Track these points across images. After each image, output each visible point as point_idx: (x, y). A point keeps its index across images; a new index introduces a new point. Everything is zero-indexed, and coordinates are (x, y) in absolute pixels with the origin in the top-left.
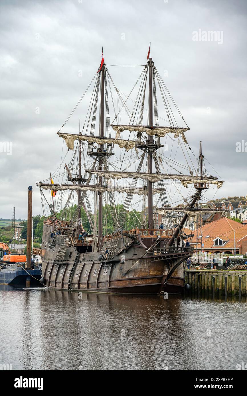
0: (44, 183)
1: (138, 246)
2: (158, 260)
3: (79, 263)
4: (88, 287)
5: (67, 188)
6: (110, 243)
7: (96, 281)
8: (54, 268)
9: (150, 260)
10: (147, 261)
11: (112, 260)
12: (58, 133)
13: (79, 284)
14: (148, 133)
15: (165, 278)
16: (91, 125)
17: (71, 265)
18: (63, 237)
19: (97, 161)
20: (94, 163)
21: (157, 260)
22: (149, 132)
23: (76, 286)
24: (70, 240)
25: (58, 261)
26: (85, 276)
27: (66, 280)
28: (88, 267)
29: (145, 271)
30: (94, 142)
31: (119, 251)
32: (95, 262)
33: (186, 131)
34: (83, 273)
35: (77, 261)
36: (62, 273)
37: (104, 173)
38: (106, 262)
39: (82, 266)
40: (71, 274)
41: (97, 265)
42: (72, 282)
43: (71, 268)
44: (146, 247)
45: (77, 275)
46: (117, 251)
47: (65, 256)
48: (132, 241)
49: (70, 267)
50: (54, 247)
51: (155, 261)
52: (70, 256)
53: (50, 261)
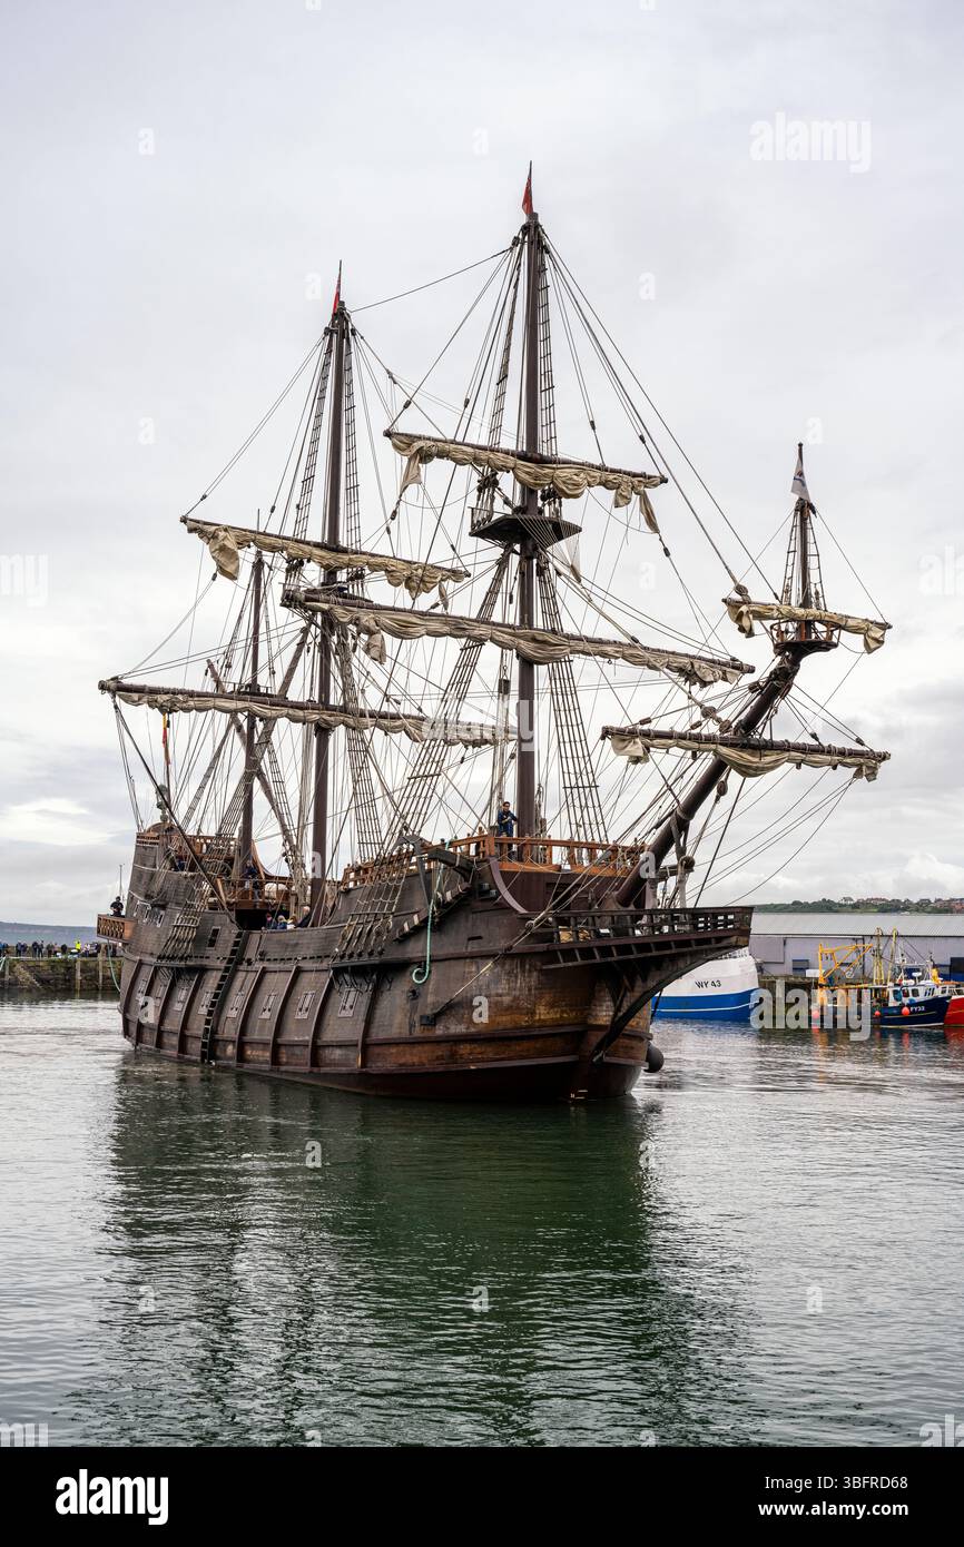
0: (126, 682)
1: (490, 905)
2: (575, 963)
3: (241, 968)
4: (275, 1060)
5: (210, 704)
6: (367, 892)
7: (307, 1038)
8: (157, 982)
9: (539, 964)
10: (527, 967)
11: (376, 960)
12: (184, 520)
13: (241, 1045)
14: (523, 476)
15: (595, 1038)
16: (298, 506)
17: (215, 973)
18: (192, 877)
19: (313, 627)
20: (305, 631)
21: (570, 964)
22: (527, 473)
23: (230, 1050)
24: (214, 886)
25: (172, 958)
26: (266, 1015)
27: (195, 1027)
28: (277, 984)
29: (515, 1005)
30: (305, 561)
31: (406, 925)
32: (306, 965)
33: (655, 486)
34: (256, 1003)
35: (237, 960)
36: (182, 999)
37: (355, 609)
38: (353, 967)
39: (252, 978)
40: (213, 1004)
41: (313, 975)
42: (217, 1037)
43: (215, 986)
44: (522, 910)
45: (233, 1012)
46: (399, 925)
47: (194, 941)
48: (466, 885)
49: (211, 981)
50: (162, 912)
51: (562, 965)
52: (212, 943)
53: (148, 959)
